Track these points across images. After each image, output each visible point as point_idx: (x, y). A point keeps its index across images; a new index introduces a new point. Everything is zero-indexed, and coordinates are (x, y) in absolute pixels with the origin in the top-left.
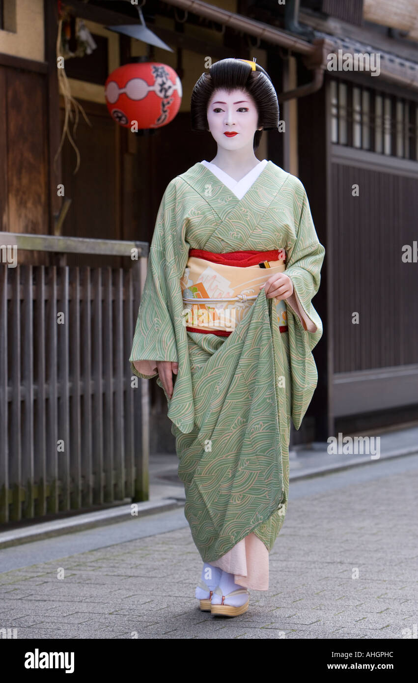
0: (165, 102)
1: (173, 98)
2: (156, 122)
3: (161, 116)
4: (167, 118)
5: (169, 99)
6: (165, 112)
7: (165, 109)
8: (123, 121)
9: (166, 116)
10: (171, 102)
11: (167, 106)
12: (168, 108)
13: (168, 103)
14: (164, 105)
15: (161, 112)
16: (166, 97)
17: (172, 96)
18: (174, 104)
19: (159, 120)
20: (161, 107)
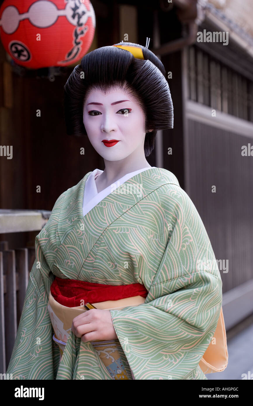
0: (79, 32)
1: (87, 27)
2: (66, 58)
3: (73, 50)
4: (79, 52)
5: (83, 27)
6: (78, 44)
7: (78, 40)
8: (25, 56)
9: (78, 49)
10: (85, 32)
11: (80, 36)
12: (82, 38)
13: (82, 33)
14: (77, 35)
15: (74, 44)
16: (80, 25)
17: (86, 24)
18: (88, 33)
19: (70, 54)
20: (74, 38)
